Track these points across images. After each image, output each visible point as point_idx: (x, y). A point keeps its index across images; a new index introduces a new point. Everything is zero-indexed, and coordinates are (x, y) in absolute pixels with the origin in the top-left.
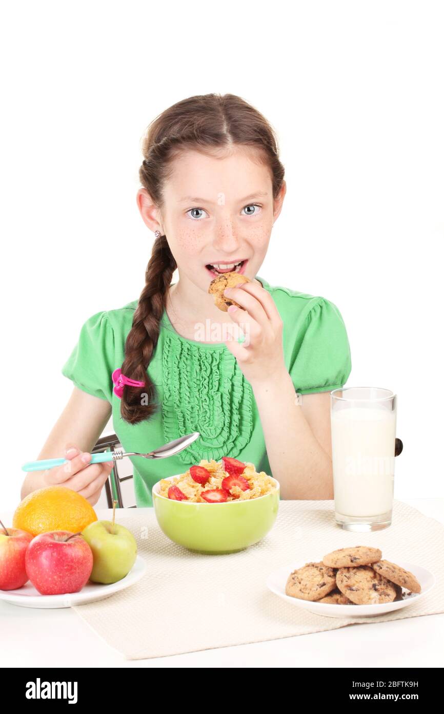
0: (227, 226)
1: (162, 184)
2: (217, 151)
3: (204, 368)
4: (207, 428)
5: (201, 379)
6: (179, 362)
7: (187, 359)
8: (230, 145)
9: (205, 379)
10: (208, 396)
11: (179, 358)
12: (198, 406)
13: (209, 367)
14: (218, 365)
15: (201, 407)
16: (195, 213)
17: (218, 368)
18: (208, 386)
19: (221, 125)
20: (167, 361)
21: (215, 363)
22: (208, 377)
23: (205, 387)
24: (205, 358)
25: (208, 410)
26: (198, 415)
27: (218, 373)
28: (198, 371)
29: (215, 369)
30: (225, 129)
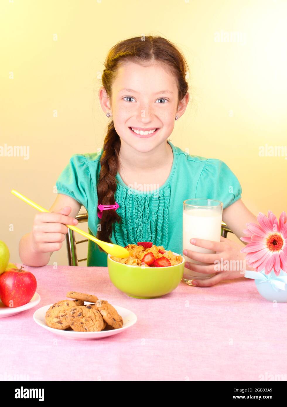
0: (146, 108)
1: (112, 82)
2: (145, 62)
3: (140, 206)
4: (141, 240)
5: (138, 212)
6: (125, 201)
7: (130, 200)
8: (153, 60)
9: (140, 213)
10: (142, 222)
11: (125, 199)
12: (136, 228)
13: (143, 205)
14: (149, 205)
15: (138, 229)
16: (129, 99)
17: (149, 206)
18: (142, 216)
19: (150, 49)
20: (118, 200)
21: (147, 203)
22: (142, 211)
23: (141, 217)
24: (140, 200)
25: (142, 230)
26: (137, 233)
27: (149, 209)
28: (137, 208)
29: (147, 207)
30: (151, 51)
